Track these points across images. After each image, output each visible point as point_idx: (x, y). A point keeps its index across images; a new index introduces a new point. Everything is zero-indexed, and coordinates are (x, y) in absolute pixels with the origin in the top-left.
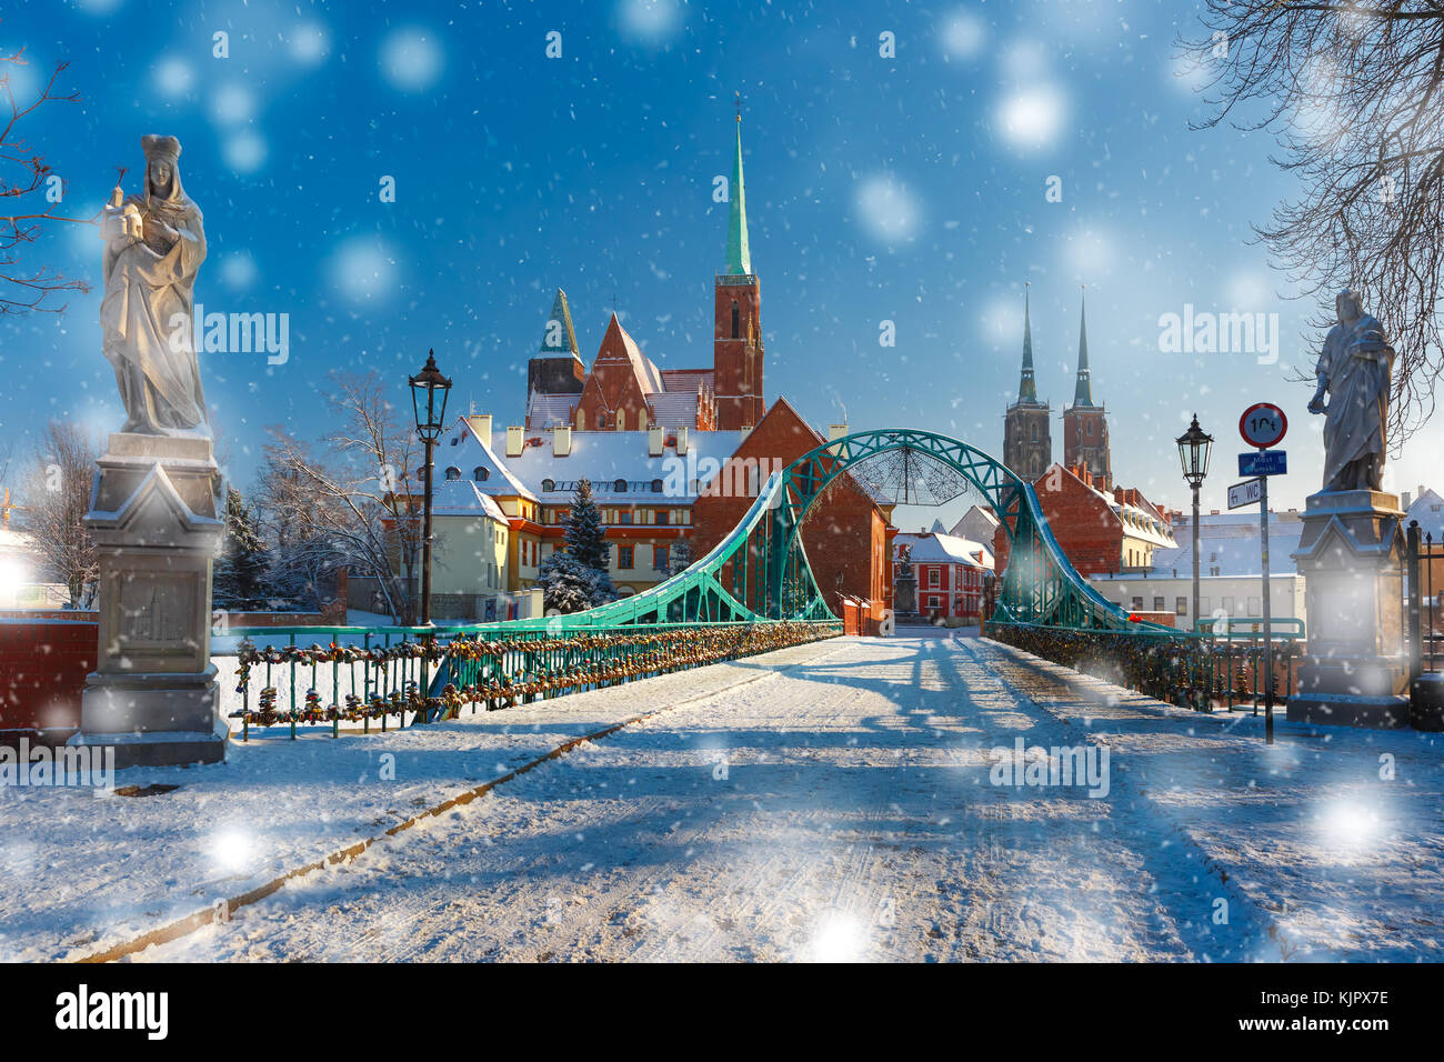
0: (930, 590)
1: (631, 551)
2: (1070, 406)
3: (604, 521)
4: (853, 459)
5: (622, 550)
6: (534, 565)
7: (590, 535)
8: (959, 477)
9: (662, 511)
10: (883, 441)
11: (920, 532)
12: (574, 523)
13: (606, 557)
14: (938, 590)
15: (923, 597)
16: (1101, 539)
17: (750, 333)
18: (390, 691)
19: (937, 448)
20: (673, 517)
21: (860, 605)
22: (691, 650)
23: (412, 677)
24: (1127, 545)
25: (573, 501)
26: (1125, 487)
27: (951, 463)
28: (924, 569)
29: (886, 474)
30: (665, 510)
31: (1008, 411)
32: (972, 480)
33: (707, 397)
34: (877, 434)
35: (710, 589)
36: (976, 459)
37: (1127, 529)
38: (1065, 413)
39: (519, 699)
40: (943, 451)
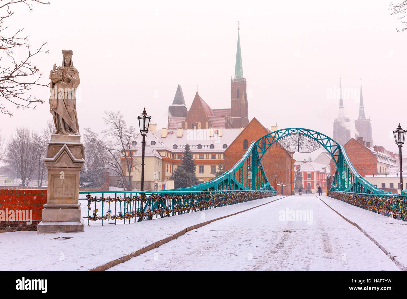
0: (308, 180)
1: (203, 167)
2: (357, 119)
3: (194, 158)
4: (279, 138)
5: (200, 167)
6: (170, 172)
7: (190, 162)
8: (317, 143)
9: (214, 155)
10: (290, 132)
11: (304, 161)
12: (184, 159)
13: (195, 169)
14: (310, 180)
15: (305, 183)
16: (369, 163)
17: (243, 97)
18: (132, 211)
19: (309, 134)
20: (217, 157)
21: (282, 185)
22: (225, 199)
23: (138, 207)
24: (378, 166)
25: (184, 152)
26: (378, 146)
27: (314, 139)
28: (305, 173)
29: (291, 142)
30: (215, 154)
31: (334, 121)
32: (321, 144)
33: (228, 118)
34: (288, 130)
35: (231, 180)
36: (323, 137)
37: (379, 160)
38: (355, 121)
39: (171, 214)
40: (311, 135)
